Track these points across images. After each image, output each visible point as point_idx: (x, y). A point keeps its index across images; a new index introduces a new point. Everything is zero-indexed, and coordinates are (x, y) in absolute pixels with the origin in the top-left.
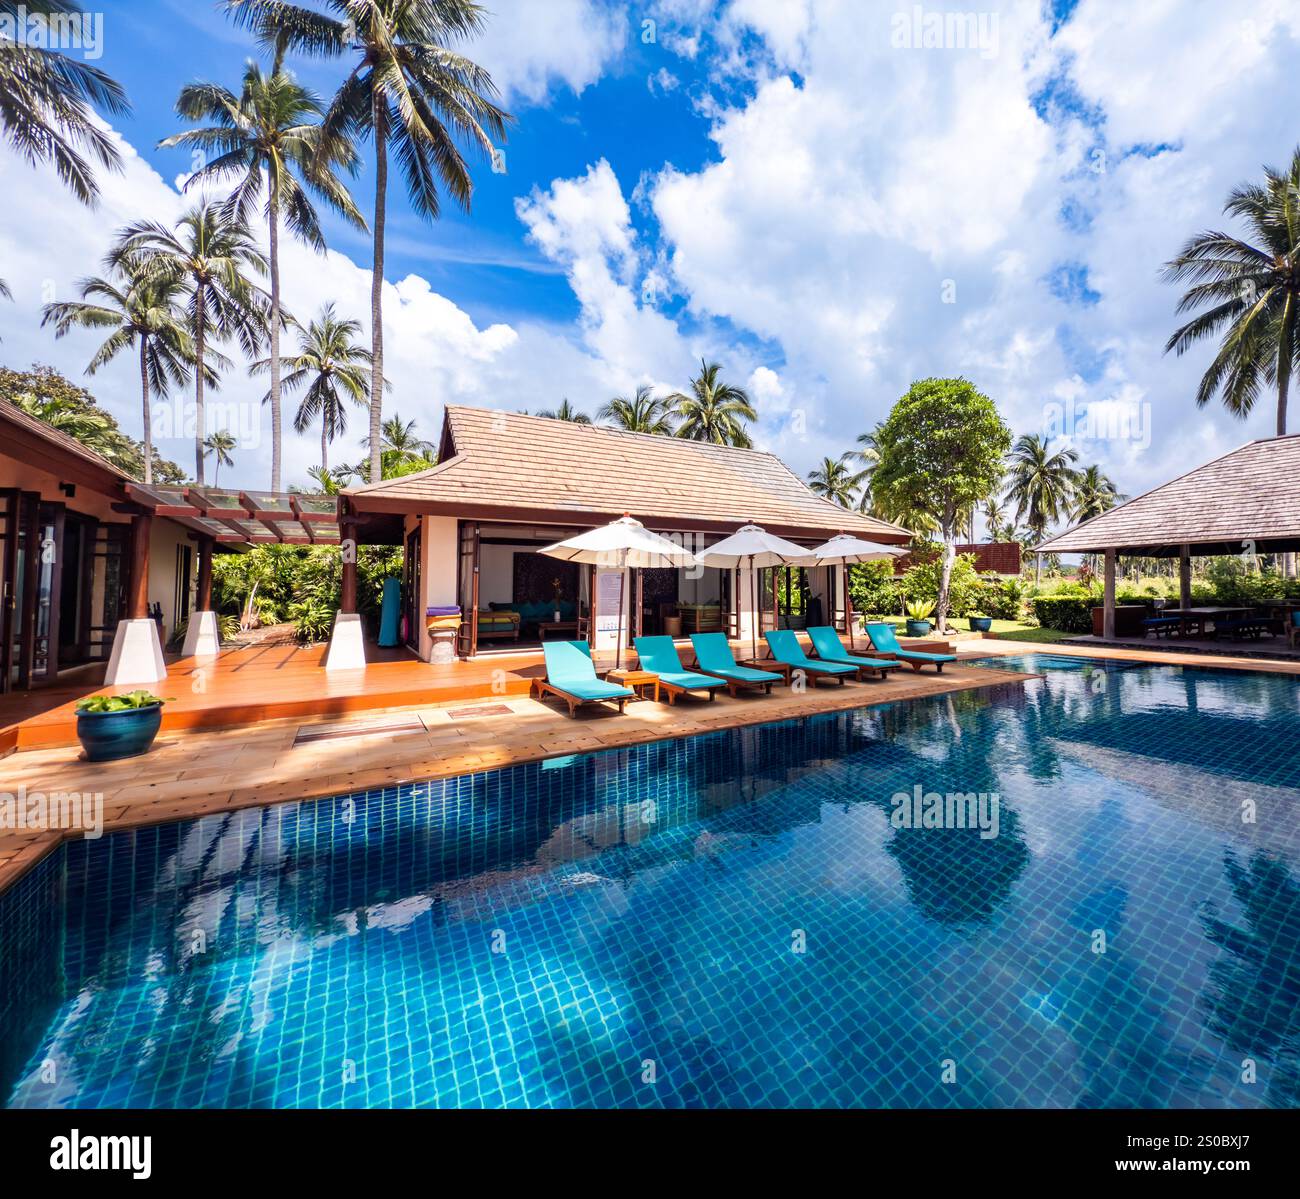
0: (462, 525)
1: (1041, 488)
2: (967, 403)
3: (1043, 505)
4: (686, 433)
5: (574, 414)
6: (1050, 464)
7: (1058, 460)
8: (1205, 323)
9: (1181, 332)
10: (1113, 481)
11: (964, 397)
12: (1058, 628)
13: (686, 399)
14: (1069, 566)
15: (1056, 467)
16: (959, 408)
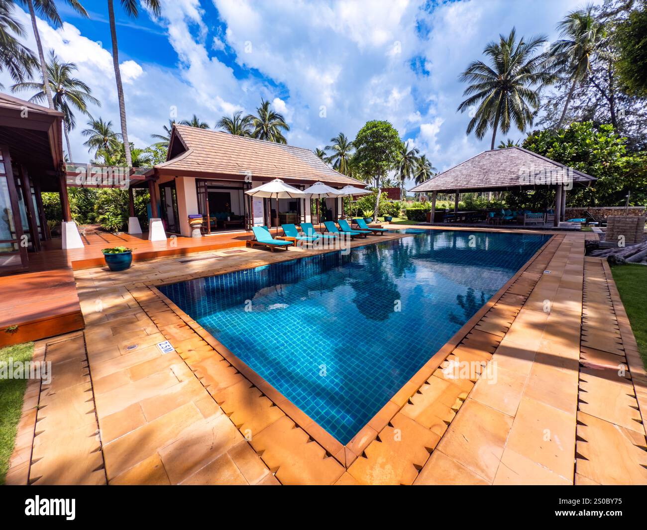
0: (197, 181)
1: (404, 164)
2: (388, 132)
3: (405, 171)
4: (256, 136)
5: (200, 123)
6: (408, 154)
7: (411, 153)
8: (471, 101)
9: (464, 103)
10: (430, 161)
11: (388, 129)
12: (414, 220)
13: (255, 118)
14: (410, 197)
15: (411, 156)
16: (386, 134)
